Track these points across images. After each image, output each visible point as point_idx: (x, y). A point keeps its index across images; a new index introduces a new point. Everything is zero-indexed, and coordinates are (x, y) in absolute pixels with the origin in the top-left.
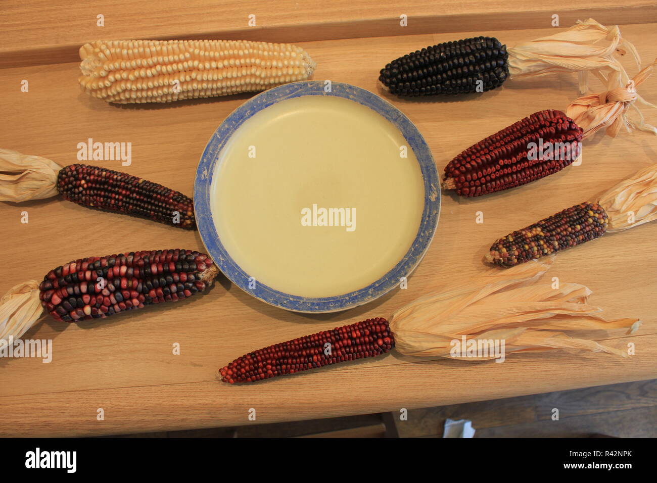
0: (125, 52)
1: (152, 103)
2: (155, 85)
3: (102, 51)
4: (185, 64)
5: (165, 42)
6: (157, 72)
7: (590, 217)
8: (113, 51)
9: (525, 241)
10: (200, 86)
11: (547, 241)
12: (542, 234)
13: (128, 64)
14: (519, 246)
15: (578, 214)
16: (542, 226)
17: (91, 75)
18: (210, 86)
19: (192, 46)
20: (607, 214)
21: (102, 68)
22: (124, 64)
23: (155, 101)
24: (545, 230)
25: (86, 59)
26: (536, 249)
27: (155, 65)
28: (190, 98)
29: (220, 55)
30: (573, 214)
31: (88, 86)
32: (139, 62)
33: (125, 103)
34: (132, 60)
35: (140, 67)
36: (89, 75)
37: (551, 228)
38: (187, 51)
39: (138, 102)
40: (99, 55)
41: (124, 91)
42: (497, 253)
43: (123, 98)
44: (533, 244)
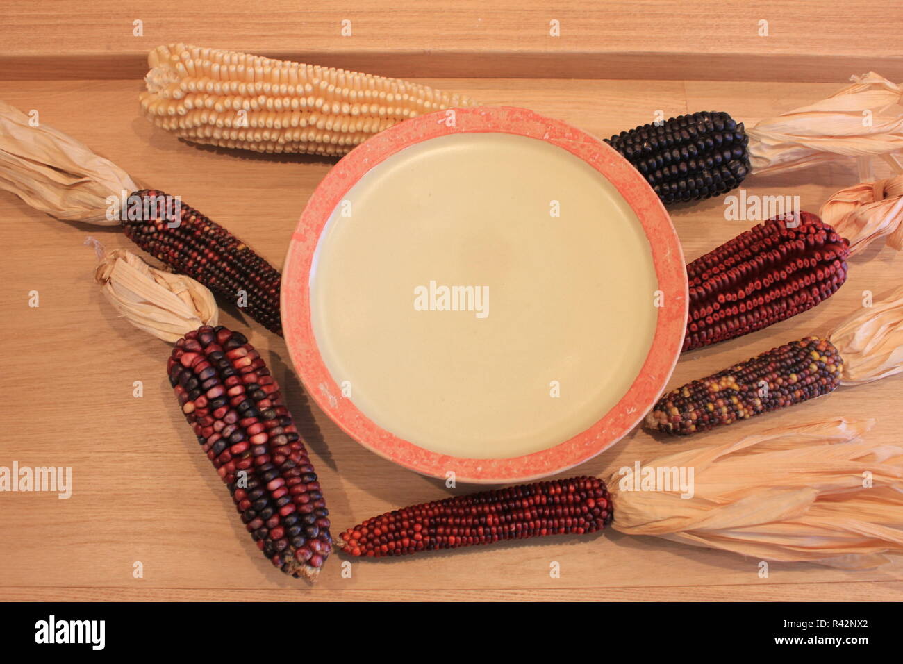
0: (216, 67)
1: (243, 149)
2: (252, 125)
3: (182, 61)
4: (303, 101)
5: (279, 63)
6: (259, 105)
7: (813, 362)
8: (199, 62)
9: (708, 398)
10: (319, 138)
11: (744, 398)
12: (736, 387)
13: (218, 87)
14: (699, 405)
15: (795, 356)
16: (736, 373)
17: (160, 93)
18: (334, 139)
19: (319, 75)
20: (842, 356)
21: (177, 86)
22: (211, 86)
23: (248, 149)
24: (742, 380)
25: (156, 68)
26: (725, 409)
27: (257, 95)
28: (301, 152)
29: (357, 97)
30: (787, 356)
31: (153, 109)
32: (234, 85)
33: (202, 142)
34: (225, 81)
35: (235, 94)
36: (157, 93)
37: (751, 377)
38: (309, 81)
39: (221, 144)
40: (177, 66)
41: (205, 125)
42: (664, 415)
43: (200, 134)
44: (721, 402)
